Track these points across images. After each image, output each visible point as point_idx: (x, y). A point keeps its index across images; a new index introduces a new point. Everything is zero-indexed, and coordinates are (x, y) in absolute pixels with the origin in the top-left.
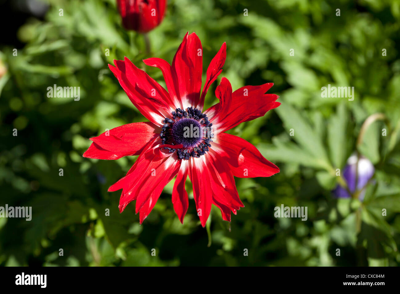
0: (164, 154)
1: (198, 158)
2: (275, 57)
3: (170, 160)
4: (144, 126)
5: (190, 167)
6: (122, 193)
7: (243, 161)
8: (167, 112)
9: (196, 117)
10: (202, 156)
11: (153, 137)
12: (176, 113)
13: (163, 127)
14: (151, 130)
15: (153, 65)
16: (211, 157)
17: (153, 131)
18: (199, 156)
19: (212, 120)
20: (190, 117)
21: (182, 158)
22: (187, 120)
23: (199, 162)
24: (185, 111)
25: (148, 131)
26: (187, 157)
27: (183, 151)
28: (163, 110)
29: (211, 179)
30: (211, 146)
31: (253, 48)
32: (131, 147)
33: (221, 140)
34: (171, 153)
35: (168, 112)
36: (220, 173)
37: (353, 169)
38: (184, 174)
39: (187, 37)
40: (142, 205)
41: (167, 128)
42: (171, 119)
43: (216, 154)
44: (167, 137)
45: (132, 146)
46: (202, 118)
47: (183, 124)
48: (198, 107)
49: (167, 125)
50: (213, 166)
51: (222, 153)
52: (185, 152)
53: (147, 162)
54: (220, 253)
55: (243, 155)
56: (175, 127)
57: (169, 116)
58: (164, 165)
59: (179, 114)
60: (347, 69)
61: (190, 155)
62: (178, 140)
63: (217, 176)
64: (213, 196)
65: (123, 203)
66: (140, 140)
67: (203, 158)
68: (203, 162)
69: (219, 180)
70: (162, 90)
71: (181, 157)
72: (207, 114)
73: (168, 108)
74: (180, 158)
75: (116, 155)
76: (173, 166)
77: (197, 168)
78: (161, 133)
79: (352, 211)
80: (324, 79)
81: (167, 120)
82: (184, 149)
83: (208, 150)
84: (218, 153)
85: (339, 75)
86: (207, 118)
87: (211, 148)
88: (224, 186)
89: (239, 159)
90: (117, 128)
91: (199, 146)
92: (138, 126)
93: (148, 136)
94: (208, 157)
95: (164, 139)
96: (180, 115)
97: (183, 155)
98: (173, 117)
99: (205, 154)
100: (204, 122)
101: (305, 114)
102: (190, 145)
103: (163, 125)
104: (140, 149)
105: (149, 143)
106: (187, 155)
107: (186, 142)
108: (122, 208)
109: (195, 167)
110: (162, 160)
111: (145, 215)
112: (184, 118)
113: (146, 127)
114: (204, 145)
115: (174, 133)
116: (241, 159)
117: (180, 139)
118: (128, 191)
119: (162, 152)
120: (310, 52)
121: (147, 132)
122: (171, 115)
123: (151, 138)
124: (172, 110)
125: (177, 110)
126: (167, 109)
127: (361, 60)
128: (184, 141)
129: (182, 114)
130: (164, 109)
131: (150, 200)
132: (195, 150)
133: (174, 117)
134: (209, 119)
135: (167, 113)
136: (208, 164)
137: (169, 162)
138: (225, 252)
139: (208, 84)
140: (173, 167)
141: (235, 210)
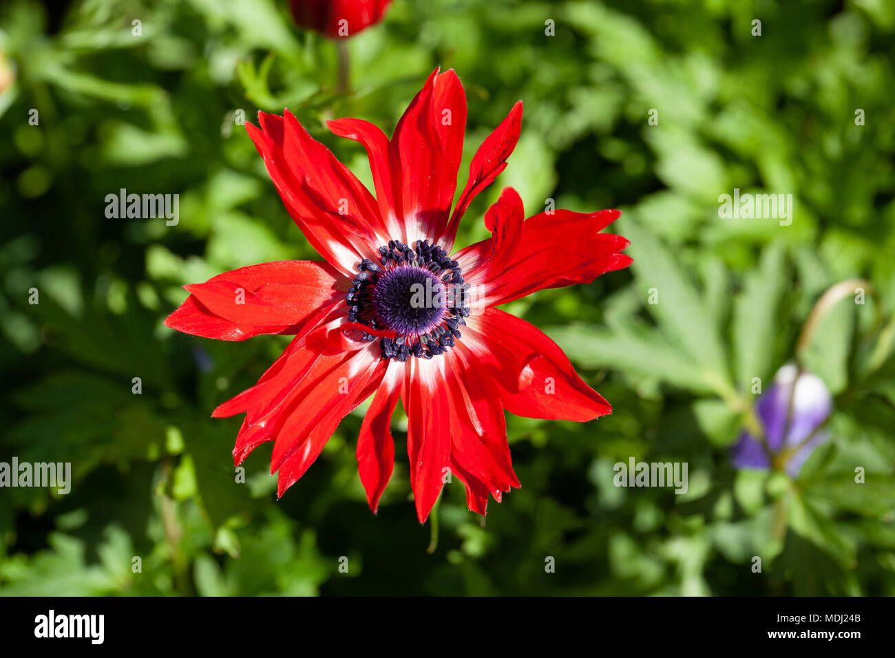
0: (350, 341)
1: (428, 359)
2: (635, 112)
3: (364, 358)
4: (311, 271)
5: (408, 379)
6: (244, 423)
7: (530, 382)
8: (368, 246)
9: (433, 266)
10: (439, 356)
11: (330, 298)
12: (388, 249)
13: (355, 278)
14: (327, 280)
15: (349, 136)
16: (459, 360)
17: (332, 284)
18: (430, 354)
19: (470, 276)
20: (421, 265)
21: (392, 356)
22: (411, 271)
23: (430, 370)
24: (410, 247)
25: (319, 282)
26: (402, 354)
27: (395, 340)
28: (361, 241)
29: (452, 411)
30: (460, 335)
31: (586, 83)
32: (277, 315)
33: (486, 323)
34: (367, 341)
35: (371, 247)
36: (473, 400)
37: (782, 396)
38: (391, 394)
39: (435, 80)
40: (286, 455)
41: (364, 282)
42: (377, 263)
43: (471, 356)
44: (363, 303)
45: (278, 313)
46: (447, 268)
47: (403, 281)
48: (441, 243)
49: (364, 276)
50: (460, 382)
51: (486, 356)
52: (399, 342)
53: (311, 354)
54: (454, 557)
55: (531, 367)
56: (384, 285)
57: (371, 256)
58: (348, 368)
59: (396, 252)
60: (797, 160)
61: (410, 350)
62: (386, 315)
63: (467, 408)
64: (451, 452)
65: (244, 443)
66: (299, 302)
67: (439, 361)
68: (439, 370)
69: (470, 416)
70: (362, 192)
71: (388, 354)
72: (459, 261)
73: (372, 236)
74: (385, 356)
75: (241, 330)
76: (367, 371)
77: (422, 383)
78: (349, 292)
79: (769, 500)
80: (740, 174)
81: (366, 265)
82: (398, 335)
83: (453, 343)
84: (476, 355)
85: (776, 170)
86: (459, 269)
87: (460, 339)
88: (480, 431)
89: (522, 378)
90: (250, 269)
91: (433, 333)
92: (299, 268)
93: (319, 295)
94: (452, 359)
95: (355, 308)
96: (398, 258)
97: (393, 349)
98: (380, 260)
99: (444, 352)
100: (452, 279)
101: (688, 256)
102: (414, 329)
103: (355, 273)
104: (296, 322)
105: (318, 310)
106: (402, 350)
107: (405, 323)
108: (240, 455)
109: (419, 381)
110: (343, 355)
111: (292, 477)
112: (406, 266)
113: (317, 273)
114: (444, 332)
115: (380, 298)
116: (527, 377)
117: (392, 314)
118: (256, 418)
119: (347, 336)
120: (716, 107)
121: (318, 286)
122: (376, 254)
123: (325, 299)
124: (381, 242)
125: (392, 244)
126: (368, 239)
127: (833, 146)
128: (401, 321)
129: (401, 255)
130: (363, 239)
131: (305, 446)
132: (424, 341)
133: (384, 259)
134: (462, 273)
135: (369, 248)
136: (450, 376)
137: (361, 361)
138: (467, 557)
139: (470, 192)
140: (368, 373)
141: (498, 491)
